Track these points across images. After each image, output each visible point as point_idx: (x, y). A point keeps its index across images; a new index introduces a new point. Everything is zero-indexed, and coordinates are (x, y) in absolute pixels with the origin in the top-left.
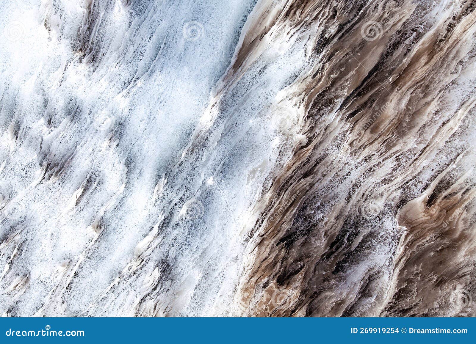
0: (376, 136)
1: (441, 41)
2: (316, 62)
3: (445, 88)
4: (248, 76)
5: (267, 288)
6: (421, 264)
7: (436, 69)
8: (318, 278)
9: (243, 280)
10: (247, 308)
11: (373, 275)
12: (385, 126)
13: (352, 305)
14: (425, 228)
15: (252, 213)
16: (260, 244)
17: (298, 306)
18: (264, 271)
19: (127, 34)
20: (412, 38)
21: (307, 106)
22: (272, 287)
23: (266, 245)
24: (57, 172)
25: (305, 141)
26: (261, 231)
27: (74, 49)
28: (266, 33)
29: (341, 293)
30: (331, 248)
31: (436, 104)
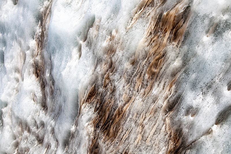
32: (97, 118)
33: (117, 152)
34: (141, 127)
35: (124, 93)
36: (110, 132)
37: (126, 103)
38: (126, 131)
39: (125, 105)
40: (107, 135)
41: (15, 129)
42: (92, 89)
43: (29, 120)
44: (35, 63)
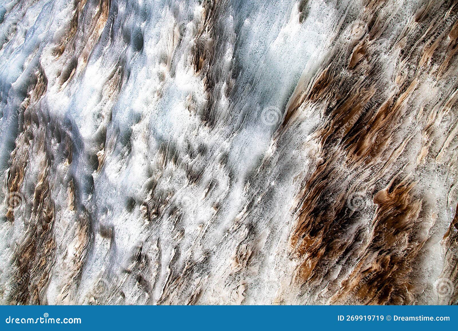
0: (360, 157)
1: (391, 107)
2: (326, 121)
3: (395, 131)
4: (291, 129)
5: (304, 238)
6: (387, 224)
7: (390, 121)
8: (331, 232)
9: (292, 234)
10: (294, 248)
11: (361, 230)
12: (364, 152)
13: (350, 245)
14: (388, 205)
15: (296, 199)
16: (300, 215)
17: (321, 247)
18: (303, 229)
19: (228, 111)
20: (376, 106)
21: (322, 143)
22: (307, 237)
23: (304, 215)
24: (195, 181)
25: (323, 161)
26: (301, 208)
27: (202, 120)
28: (299, 107)
29: (344, 240)
30: (338, 216)
31: (390, 139)
32: (330, 127)
33: (379, 180)
34: (426, 133)
35: (397, 74)
36: (363, 147)
37: (401, 92)
38: (403, 141)
39: (398, 95)
40: (355, 152)
41: (153, 159)
42: (324, 74)
43: (181, 143)
44: (197, 46)
